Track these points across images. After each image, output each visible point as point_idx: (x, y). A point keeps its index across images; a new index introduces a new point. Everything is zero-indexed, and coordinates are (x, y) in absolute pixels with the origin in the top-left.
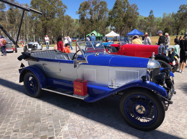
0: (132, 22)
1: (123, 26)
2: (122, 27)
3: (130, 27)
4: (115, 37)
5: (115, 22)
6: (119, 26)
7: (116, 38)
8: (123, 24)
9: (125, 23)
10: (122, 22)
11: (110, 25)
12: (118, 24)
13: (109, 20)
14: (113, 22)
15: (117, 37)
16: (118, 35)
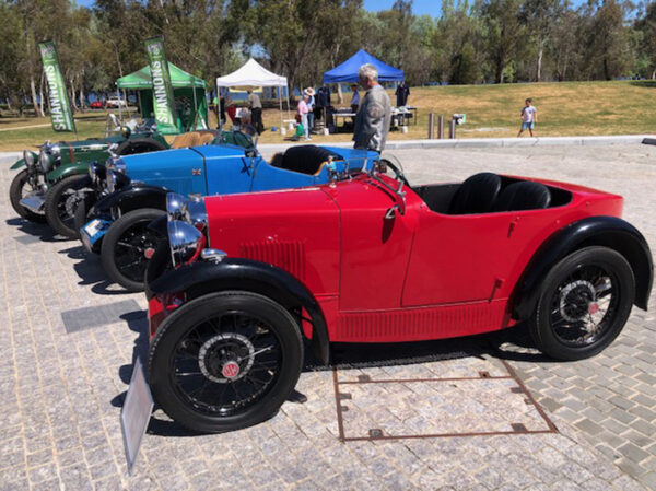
0: (337, 22)
1: (301, 39)
2: (292, 46)
3: (329, 44)
4: (265, 88)
5: (262, 20)
6: (280, 38)
7: (274, 96)
8: (300, 30)
9: (306, 26)
10: (291, 19)
11: (242, 33)
12: (275, 31)
13: (235, 14)
14: (255, 21)
15: (273, 88)
16: (281, 81)
